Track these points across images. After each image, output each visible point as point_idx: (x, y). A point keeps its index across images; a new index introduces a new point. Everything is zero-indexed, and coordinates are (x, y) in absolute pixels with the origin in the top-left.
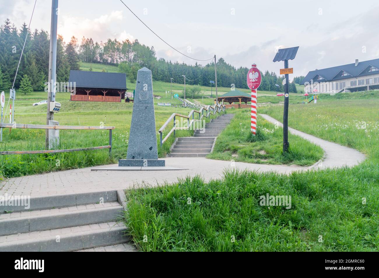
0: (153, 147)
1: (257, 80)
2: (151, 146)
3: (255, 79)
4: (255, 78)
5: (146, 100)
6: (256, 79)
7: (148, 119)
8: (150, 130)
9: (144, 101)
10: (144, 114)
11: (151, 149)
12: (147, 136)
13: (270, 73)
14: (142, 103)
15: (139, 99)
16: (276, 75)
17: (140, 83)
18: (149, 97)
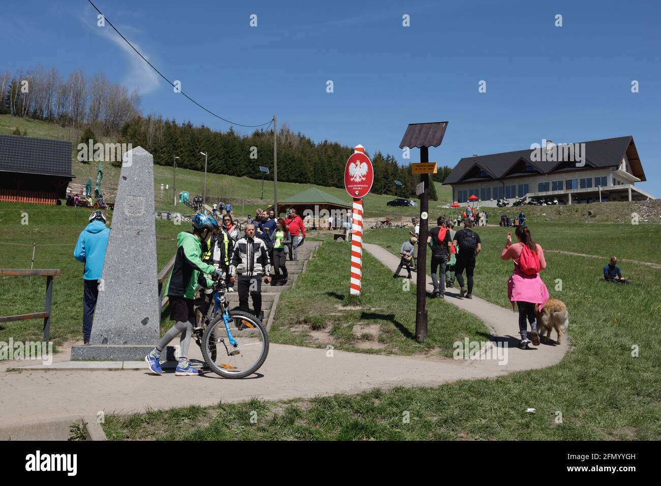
0: (150, 319)
1: (364, 179)
2: (145, 317)
3: (360, 177)
4: (360, 175)
5: (139, 217)
6: (364, 176)
7: (141, 258)
8: (146, 282)
9: (134, 218)
10: (133, 247)
11: (145, 322)
12: (138, 295)
13: (385, 156)
14: (131, 223)
15: (123, 213)
16: (396, 163)
17: (128, 179)
18: (145, 210)
